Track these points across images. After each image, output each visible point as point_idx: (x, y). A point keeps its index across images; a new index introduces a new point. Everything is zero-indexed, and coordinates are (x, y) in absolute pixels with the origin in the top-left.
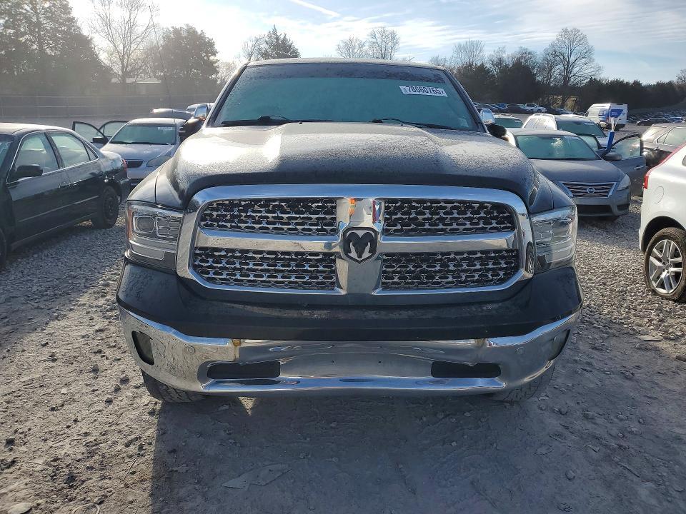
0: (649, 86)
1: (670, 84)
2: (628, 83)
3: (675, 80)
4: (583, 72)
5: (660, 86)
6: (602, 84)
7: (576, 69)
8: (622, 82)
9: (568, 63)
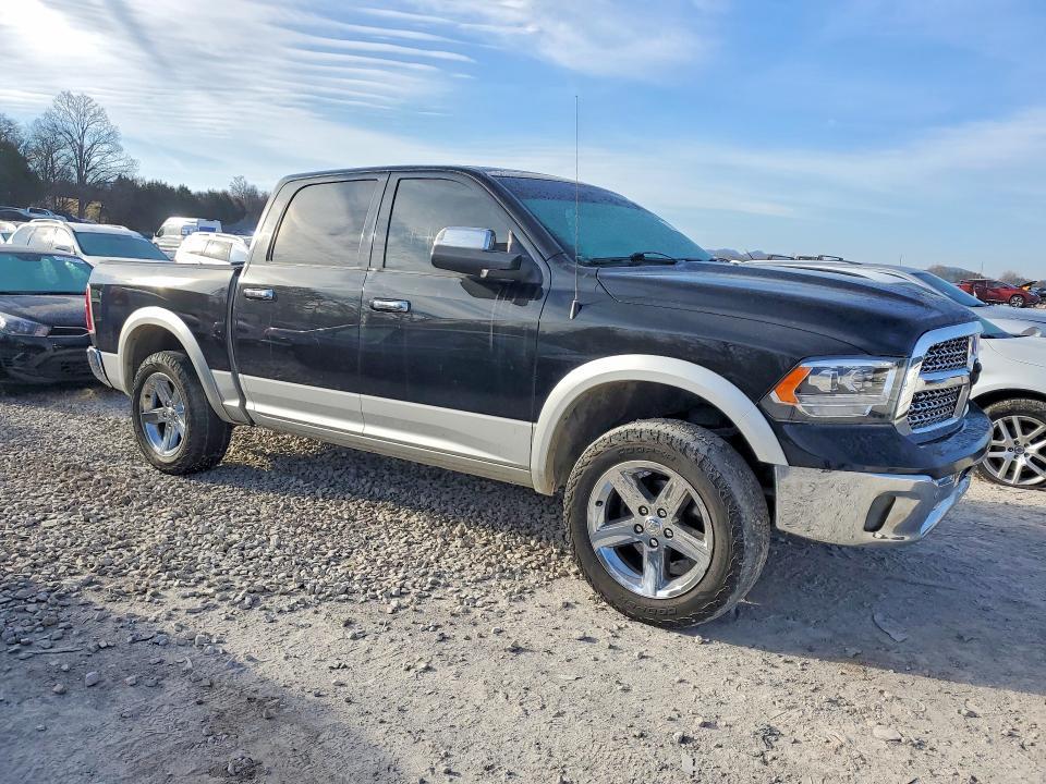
0: (200, 195)
1: (225, 194)
2: (172, 189)
3: (229, 189)
4: (108, 165)
5: (212, 196)
6: (136, 187)
7: (95, 160)
8: (164, 186)
9: (81, 147)
